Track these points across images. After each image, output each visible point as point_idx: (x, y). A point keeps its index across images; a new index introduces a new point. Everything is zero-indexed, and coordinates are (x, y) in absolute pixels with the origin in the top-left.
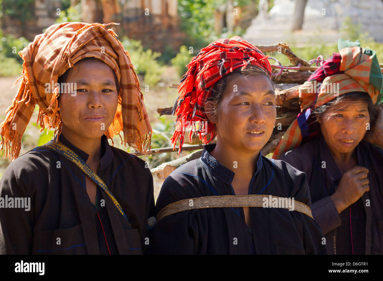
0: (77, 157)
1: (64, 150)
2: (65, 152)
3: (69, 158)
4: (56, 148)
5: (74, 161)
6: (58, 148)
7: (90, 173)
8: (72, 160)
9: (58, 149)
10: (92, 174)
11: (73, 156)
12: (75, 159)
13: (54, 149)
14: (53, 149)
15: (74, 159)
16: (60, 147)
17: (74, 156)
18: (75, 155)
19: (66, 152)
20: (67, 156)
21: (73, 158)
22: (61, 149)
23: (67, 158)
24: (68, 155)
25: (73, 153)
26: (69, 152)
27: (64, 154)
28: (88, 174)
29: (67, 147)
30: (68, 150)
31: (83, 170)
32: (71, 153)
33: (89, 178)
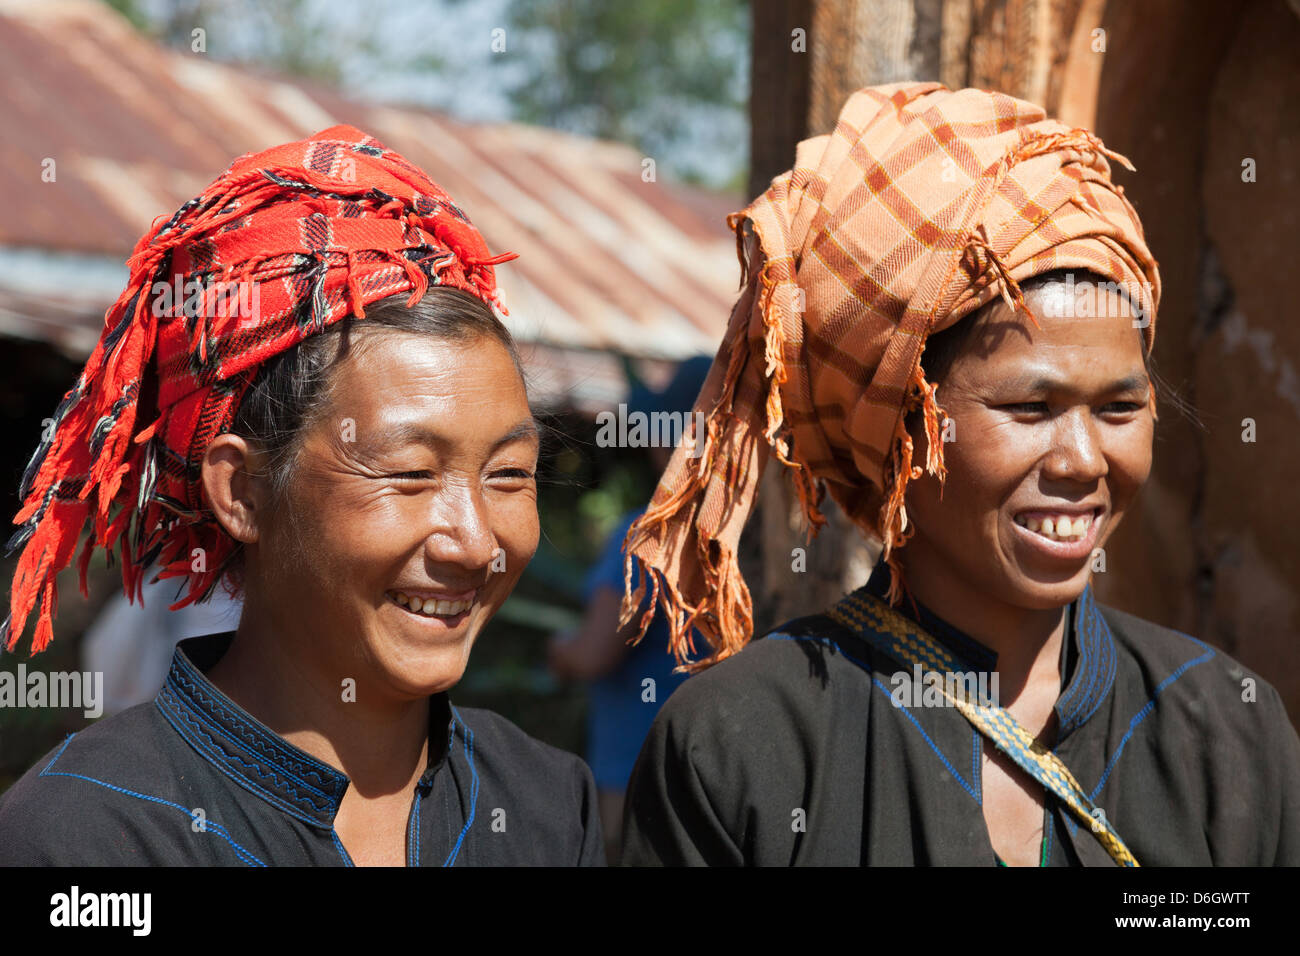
1: (896, 635)
2: (898, 641)
4: (865, 625)
6: (871, 624)
7: (1005, 730)
9: (873, 629)
10: (1010, 730)
11: (933, 660)
13: (859, 628)
14: (853, 627)
16: (880, 622)
17: (938, 657)
18: (939, 651)
19: (904, 640)
20: (907, 656)
22: (885, 628)
25: (930, 645)
26: (917, 640)
27: (897, 648)
28: (995, 736)
29: (906, 622)
30: (910, 632)
31: (970, 717)
32: (921, 644)
33: (999, 750)
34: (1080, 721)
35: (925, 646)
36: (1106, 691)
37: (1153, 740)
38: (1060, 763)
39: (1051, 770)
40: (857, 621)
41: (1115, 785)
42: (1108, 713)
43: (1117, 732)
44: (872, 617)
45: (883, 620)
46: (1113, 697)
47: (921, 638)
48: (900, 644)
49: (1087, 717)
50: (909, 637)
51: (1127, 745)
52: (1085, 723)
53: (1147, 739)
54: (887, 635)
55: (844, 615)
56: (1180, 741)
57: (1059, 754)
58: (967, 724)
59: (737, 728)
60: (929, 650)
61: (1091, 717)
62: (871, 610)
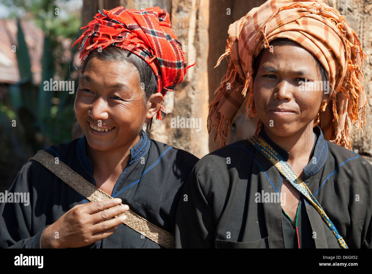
0: (276, 155)
1: (263, 146)
2: (263, 148)
3: (266, 155)
5: (272, 160)
6: (257, 143)
8: (269, 158)
11: (272, 154)
12: (273, 157)
13: (254, 144)
15: (271, 157)
16: (259, 142)
17: (274, 153)
18: (274, 152)
19: (265, 148)
20: (265, 153)
21: (271, 155)
22: (260, 144)
23: (265, 156)
24: (266, 151)
25: (272, 150)
27: (263, 150)
28: (286, 176)
29: (266, 143)
30: (267, 146)
31: (280, 171)
32: (269, 149)
33: (287, 180)
34: (312, 174)
35: (270, 150)
36: (322, 165)
37: (335, 180)
38: (306, 185)
39: (302, 187)
40: (254, 142)
41: (322, 192)
42: (322, 172)
43: (324, 178)
44: (258, 141)
45: (261, 142)
46: (324, 167)
47: (270, 148)
48: (264, 149)
49: (315, 173)
50: (266, 147)
51: (327, 181)
52: (314, 174)
53: (334, 180)
54: (261, 146)
55: (251, 140)
56: (344, 181)
57: (306, 182)
58: (279, 173)
59: (211, 170)
60: (271, 151)
61: (316, 173)
62: (258, 139)
